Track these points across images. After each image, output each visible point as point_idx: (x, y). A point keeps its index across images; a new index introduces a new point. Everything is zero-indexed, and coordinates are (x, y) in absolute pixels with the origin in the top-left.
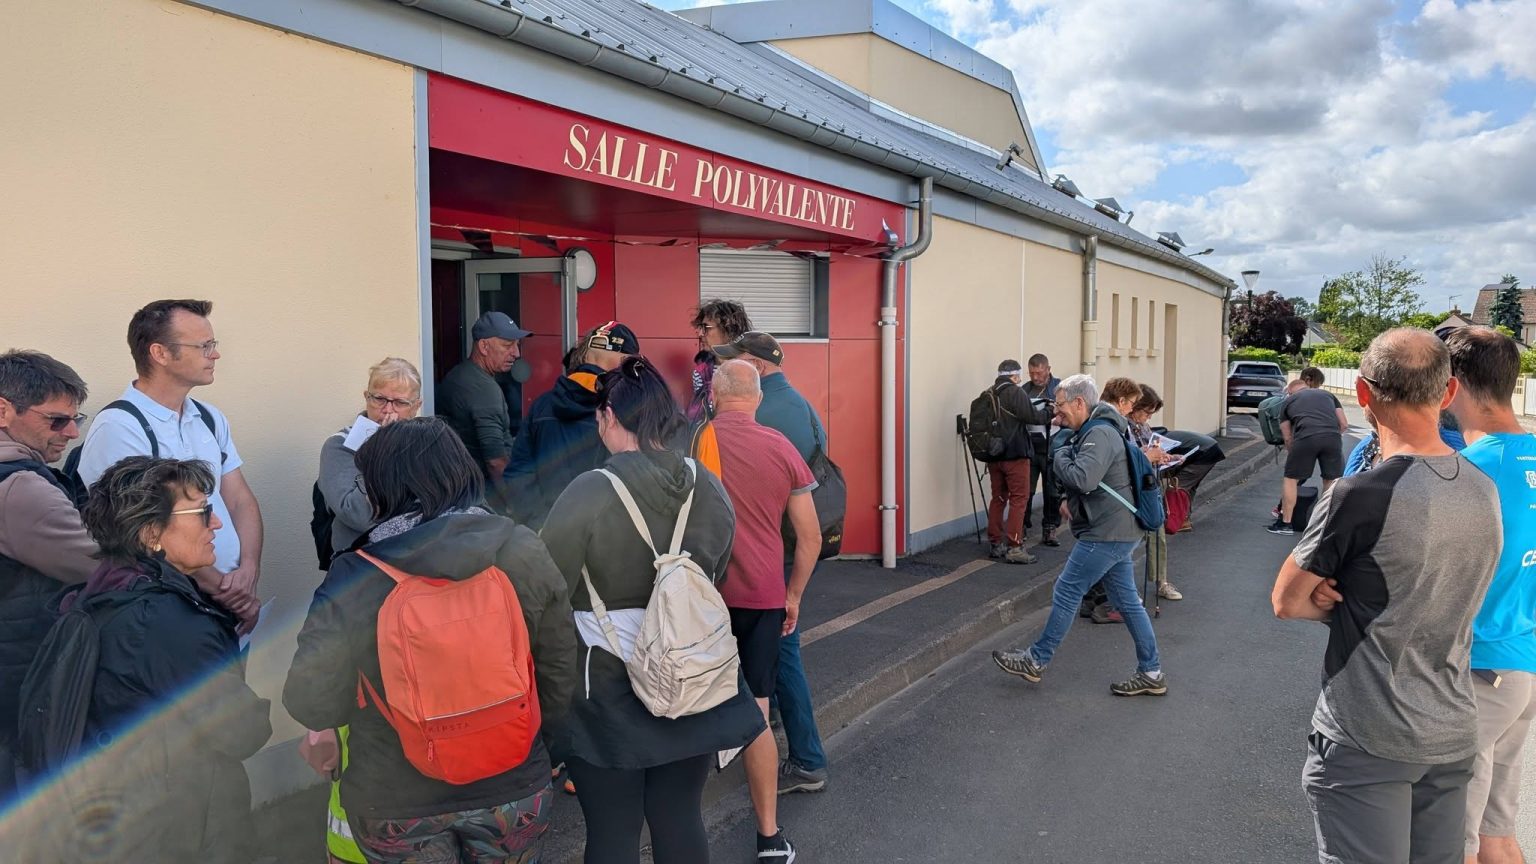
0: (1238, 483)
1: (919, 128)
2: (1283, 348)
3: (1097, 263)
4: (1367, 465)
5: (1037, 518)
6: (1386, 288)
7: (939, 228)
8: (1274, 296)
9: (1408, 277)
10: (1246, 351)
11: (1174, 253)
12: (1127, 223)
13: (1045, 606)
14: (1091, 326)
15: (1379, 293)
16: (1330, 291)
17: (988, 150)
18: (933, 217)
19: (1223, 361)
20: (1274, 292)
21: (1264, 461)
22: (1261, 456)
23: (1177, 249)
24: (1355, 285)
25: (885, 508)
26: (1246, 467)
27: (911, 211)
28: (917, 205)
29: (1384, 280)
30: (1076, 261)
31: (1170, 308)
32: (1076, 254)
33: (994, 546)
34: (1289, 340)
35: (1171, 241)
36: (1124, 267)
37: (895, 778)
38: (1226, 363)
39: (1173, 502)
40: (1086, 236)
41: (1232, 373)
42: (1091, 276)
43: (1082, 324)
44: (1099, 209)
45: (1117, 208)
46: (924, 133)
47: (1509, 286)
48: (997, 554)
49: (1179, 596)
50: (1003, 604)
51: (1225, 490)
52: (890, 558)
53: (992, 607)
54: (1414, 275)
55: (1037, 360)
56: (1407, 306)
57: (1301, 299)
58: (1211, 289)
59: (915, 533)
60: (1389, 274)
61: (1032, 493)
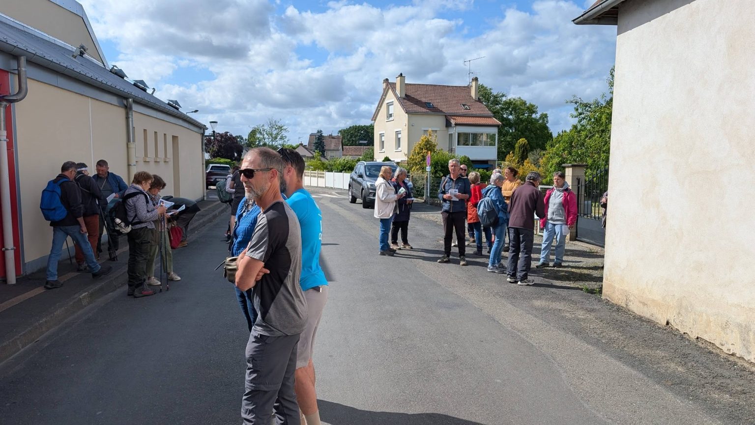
0: (211, 222)
1: (22, 28)
2: (233, 158)
3: (133, 113)
4: (246, 209)
5: (104, 248)
6: (275, 132)
7: (32, 87)
8: (228, 134)
9: (282, 128)
10: (217, 160)
11: (176, 110)
12: (152, 94)
13: (109, 293)
14: (132, 145)
15: (271, 134)
16: (253, 133)
17: (69, 47)
18: (28, 80)
19: (203, 164)
20: (228, 132)
21: (222, 211)
22: (222, 208)
23: (177, 109)
24: (262, 130)
25: (7, 249)
26: (215, 214)
27: (13, 75)
28: (16, 72)
29: (273, 129)
30: (122, 112)
31: (175, 138)
32: (122, 107)
33: (79, 265)
34: (236, 155)
35: (174, 105)
36: (149, 116)
37: (8, 404)
38: (205, 165)
39: (174, 234)
40: (126, 98)
41: (209, 170)
42: (130, 119)
43: (127, 144)
44: (135, 85)
45: (145, 85)
46: (24, 31)
47: (319, 134)
48: (81, 268)
49: (179, 278)
50: (83, 295)
51: (205, 226)
52: (12, 278)
53: (77, 298)
54: (284, 127)
55: (101, 164)
56: (283, 141)
57: (240, 136)
58: (195, 129)
59: (29, 262)
60: (275, 126)
61: (101, 234)
